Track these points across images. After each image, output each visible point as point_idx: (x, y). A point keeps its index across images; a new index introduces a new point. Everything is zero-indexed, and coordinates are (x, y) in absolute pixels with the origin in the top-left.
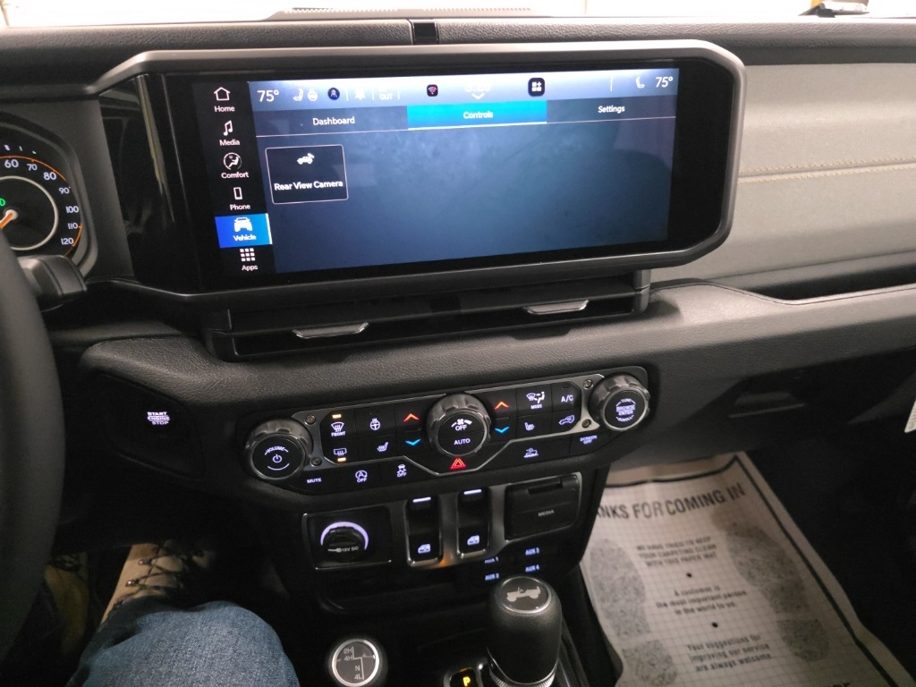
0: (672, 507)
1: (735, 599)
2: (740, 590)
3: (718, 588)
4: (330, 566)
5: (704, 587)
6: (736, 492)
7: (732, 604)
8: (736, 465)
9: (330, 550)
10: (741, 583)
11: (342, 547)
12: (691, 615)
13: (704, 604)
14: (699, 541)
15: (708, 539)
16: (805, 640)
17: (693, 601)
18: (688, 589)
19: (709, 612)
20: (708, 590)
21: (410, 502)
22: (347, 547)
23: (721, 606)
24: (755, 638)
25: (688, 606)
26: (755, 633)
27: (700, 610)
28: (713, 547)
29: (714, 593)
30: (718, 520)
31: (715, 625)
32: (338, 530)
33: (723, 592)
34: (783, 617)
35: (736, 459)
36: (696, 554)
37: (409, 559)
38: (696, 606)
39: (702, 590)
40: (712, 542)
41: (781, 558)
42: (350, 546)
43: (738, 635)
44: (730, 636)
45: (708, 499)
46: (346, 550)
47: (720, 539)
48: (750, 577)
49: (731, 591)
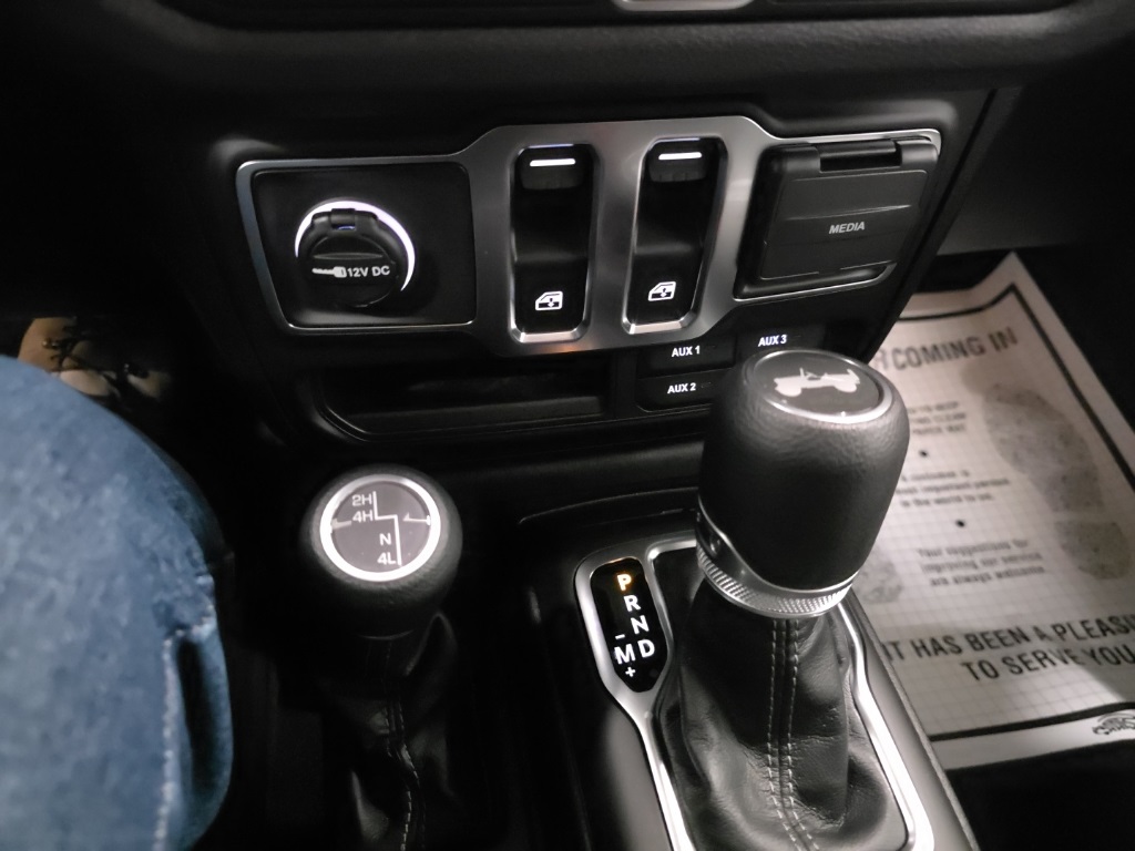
0: (902, 359)
1: (992, 490)
2: (999, 477)
3: (966, 474)
4: (321, 320)
5: (945, 470)
6: (1002, 340)
7: (987, 497)
8: (1011, 299)
9: (315, 271)
10: (1003, 469)
11: (347, 265)
12: (925, 508)
13: (945, 495)
14: (940, 407)
15: (955, 405)
16: (1096, 550)
17: (929, 489)
18: (921, 472)
19: (953, 506)
20: (952, 475)
21: (521, 164)
22: (362, 264)
23: (971, 499)
24: (1021, 544)
25: (922, 496)
26: (1020, 536)
27: (939, 502)
28: (962, 416)
29: (961, 480)
30: (971, 380)
31: (961, 524)
32: (335, 218)
33: (973, 479)
34: (1064, 516)
35: (1012, 289)
36: (934, 424)
37: (513, 325)
38: (933, 496)
39: (941, 476)
40: (960, 409)
41: (1067, 437)
42: (369, 264)
43: (995, 539)
44: (982, 540)
45: (959, 349)
46: (358, 272)
47: (972, 404)
48: (1016, 460)
49: (986, 478)
